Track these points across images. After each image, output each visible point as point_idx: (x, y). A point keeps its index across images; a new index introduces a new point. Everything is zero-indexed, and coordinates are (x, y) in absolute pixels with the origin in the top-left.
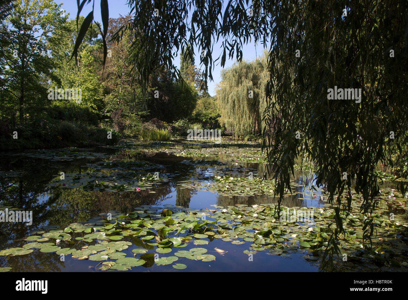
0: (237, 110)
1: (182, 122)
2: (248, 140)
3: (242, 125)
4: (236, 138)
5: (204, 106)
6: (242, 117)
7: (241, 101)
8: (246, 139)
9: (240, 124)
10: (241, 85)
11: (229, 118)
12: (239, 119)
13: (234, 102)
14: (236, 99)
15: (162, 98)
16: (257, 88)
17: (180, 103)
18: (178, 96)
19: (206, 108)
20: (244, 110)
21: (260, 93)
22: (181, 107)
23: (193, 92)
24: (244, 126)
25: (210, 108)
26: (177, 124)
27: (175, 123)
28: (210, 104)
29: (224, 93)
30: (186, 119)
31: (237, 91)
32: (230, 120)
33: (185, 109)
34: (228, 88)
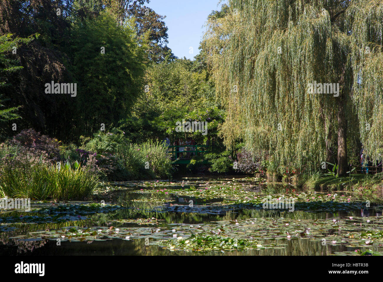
0: (284, 97)
1: (105, 137)
2: (317, 188)
3: (299, 144)
4: (270, 181)
5: (162, 88)
6: (299, 119)
7: (295, 73)
8: (310, 184)
9: (293, 142)
10: (295, 25)
11: (257, 124)
12: (290, 127)
13: (273, 75)
14: (280, 67)
15: (42, 67)
16: (342, 30)
17: (95, 80)
18: (89, 61)
19: (165, 95)
20: (304, 99)
21: (352, 45)
22: (98, 93)
23: (133, 46)
24: (305, 146)
25: (177, 93)
26: (92, 143)
27: (88, 141)
28: (177, 81)
29: (240, 48)
30: (118, 129)
31: (283, 42)
32: (261, 129)
33: (112, 98)
34: (251, 35)
